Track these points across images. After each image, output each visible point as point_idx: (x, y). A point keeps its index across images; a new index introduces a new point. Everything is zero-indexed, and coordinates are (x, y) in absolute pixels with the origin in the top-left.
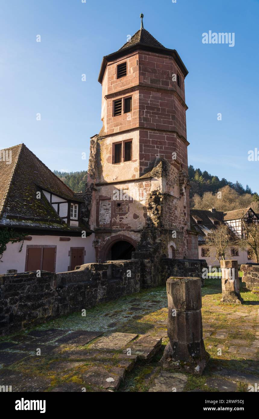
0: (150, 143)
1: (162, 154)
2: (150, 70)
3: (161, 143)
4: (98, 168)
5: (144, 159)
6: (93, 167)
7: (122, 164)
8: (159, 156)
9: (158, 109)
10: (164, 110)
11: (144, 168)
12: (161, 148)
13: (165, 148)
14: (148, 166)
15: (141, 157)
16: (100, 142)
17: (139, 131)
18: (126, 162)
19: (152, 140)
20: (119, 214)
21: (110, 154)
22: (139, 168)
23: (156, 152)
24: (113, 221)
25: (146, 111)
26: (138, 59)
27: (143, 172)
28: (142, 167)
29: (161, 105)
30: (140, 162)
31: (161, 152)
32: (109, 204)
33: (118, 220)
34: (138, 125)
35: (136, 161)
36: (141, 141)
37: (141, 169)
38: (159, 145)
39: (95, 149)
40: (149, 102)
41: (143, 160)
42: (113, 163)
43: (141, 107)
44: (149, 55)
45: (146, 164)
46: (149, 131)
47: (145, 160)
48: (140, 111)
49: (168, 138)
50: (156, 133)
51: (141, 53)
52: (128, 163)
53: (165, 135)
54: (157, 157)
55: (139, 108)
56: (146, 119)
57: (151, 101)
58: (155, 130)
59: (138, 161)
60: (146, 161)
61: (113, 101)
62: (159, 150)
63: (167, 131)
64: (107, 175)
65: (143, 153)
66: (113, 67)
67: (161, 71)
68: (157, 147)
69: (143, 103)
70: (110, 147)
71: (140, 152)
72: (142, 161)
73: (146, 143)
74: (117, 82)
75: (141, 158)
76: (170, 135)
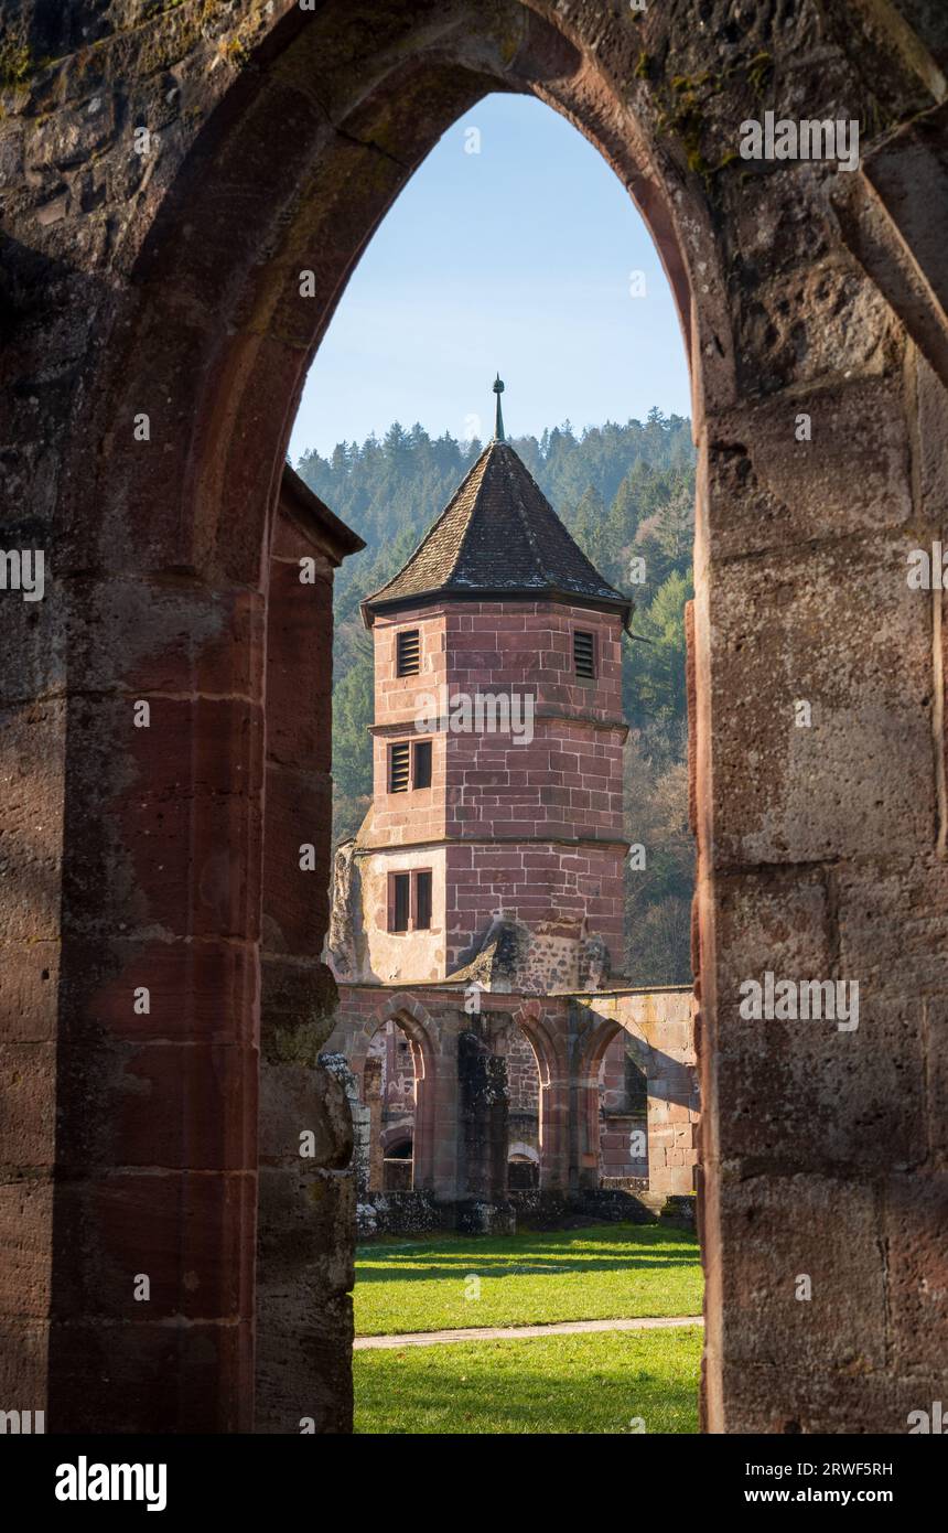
0: (475, 879)
1: (511, 908)
2: (479, 660)
3: (507, 876)
4: (355, 939)
5: (458, 926)
6: (342, 936)
7: (411, 936)
8: (501, 914)
9: (503, 778)
10: (518, 777)
11: (457, 950)
12: (508, 890)
13: (521, 890)
14: (468, 944)
15: (451, 921)
16: (357, 861)
17: (444, 851)
18: (417, 932)
19: (482, 872)
20: (403, 1071)
21: (383, 902)
22: (444, 953)
23: (494, 903)
24: (390, 1089)
25: (466, 789)
26: (444, 632)
27: (455, 962)
28: (452, 948)
29: (510, 765)
30: (448, 936)
31: (506, 902)
32: (382, 1045)
33: (401, 1089)
34: (441, 835)
35: (437, 932)
36: (451, 878)
37: (450, 955)
38: (503, 881)
39: (347, 886)
40: (475, 760)
41: (457, 930)
42: (390, 930)
43: (453, 779)
44: (477, 611)
45: (463, 941)
46: (472, 847)
47: (461, 929)
48: (448, 791)
49: (529, 861)
50: (494, 850)
51: (454, 613)
52: (422, 934)
53: (520, 852)
54: (495, 917)
55: (448, 783)
56: (465, 813)
57: (481, 755)
58: (491, 841)
59: (443, 933)
60: (465, 933)
61: (389, 745)
62: (501, 896)
63: (525, 840)
64: (378, 963)
65: (456, 909)
66: (388, 637)
67: (513, 658)
68: (497, 889)
69: (459, 766)
70: (383, 882)
71: (448, 907)
72: (452, 932)
73: (465, 881)
74: (396, 688)
75: (450, 926)
76: (535, 850)
